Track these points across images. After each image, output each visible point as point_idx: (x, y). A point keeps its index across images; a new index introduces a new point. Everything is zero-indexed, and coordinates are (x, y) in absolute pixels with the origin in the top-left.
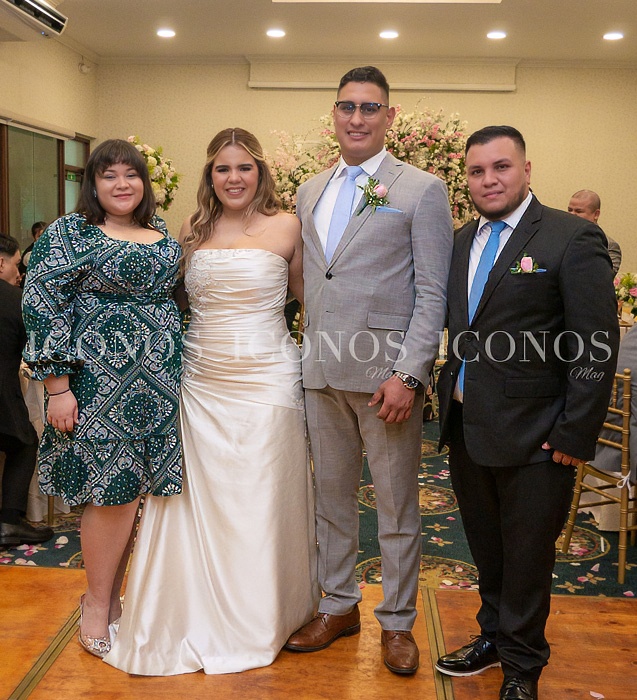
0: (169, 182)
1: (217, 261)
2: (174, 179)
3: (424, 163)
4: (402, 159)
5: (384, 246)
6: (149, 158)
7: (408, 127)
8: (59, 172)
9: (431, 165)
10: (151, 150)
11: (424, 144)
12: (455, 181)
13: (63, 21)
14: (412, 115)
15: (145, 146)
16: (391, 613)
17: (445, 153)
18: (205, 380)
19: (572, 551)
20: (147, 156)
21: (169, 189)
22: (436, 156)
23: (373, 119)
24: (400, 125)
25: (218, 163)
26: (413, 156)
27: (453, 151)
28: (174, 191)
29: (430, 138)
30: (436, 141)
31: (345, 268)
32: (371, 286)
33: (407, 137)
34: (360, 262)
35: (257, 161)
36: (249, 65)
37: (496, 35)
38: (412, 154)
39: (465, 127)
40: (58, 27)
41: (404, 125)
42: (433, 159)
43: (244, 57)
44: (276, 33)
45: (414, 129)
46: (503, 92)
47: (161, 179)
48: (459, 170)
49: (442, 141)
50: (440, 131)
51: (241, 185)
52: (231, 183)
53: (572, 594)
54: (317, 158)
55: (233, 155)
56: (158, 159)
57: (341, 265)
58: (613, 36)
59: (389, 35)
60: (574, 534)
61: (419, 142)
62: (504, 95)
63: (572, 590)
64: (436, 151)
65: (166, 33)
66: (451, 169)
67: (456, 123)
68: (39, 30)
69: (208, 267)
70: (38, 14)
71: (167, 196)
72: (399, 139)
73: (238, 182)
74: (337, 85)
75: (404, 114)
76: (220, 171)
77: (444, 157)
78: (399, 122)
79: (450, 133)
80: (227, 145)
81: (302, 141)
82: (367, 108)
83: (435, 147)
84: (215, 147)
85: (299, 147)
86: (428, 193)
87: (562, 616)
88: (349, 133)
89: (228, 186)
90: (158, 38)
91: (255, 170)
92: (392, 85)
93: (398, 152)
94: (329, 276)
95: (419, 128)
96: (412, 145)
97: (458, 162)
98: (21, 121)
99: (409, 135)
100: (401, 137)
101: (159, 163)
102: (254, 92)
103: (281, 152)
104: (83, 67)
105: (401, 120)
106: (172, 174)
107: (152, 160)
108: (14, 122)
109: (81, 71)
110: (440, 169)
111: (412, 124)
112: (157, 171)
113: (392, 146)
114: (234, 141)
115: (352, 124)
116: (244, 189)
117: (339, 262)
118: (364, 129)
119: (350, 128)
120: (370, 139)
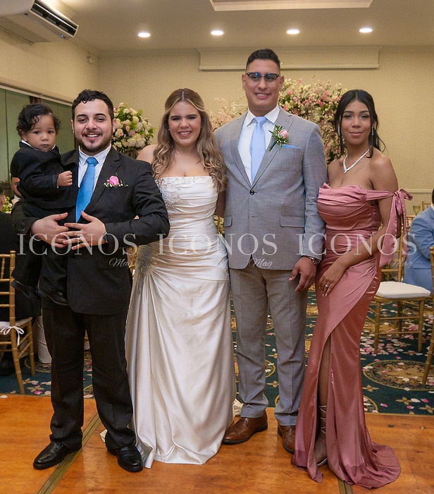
0: (147, 133)
1: (183, 186)
2: (150, 131)
3: (317, 118)
4: (303, 115)
6: (134, 117)
7: (307, 94)
9: (323, 119)
10: (135, 112)
11: (318, 105)
13: (76, 27)
14: (309, 86)
15: (131, 109)
16: (287, 414)
17: (332, 111)
18: (170, 267)
19: (428, 382)
20: (132, 116)
21: (147, 138)
22: (327, 113)
24: (302, 92)
25: (172, 114)
26: (311, 113)
28: (151, 139)
29: (322, 101)
30: (326, 102)
31: (263, 187)
32: (281, 199)
33: (306, 100)
34: (274, 182)
35: (199, 112)
36: (199, 55)
37: (366, 30)
38: (310, 111)
40: (72, 31)
41: (304, 92)
42: (324, 115)
43: (196, 49)
44: (217, 33)
45: (311, 95)
46: (371, 69)
47: (142, 131)
49: (330, 103)
50: (328, 96)
51: (189, 129)
52: (182, 128)
53: (431, 414)
55: (183, 108)
56: (139, 118)
57: (261, 185)
59: (293, 32)
60: (430, 370)
61: (315, 103)
62: (370, 71)
63: (431, 411)
64: (326, 110)
65: (144, 35)
67: (339, 90)
68: (59, 33)
69: (177, 190)
70: (58, 23)
71: (145, 142)
72: (301, 102)
73: (187, 127)
75: (304, 85)
76: (174, 120)
77: (331, 113)
78: (300, 91)
79: (335, 97)
80: (178, 101)
81: (236, 105)
82: (269, 77)
83: (325, 107)
84: (170, 102)
85: (234, 109)
87: (425, 430)
88: (256, 94)
89: (180, 130)
90: (138, 37)
91: (198, 118)
93: (300, 110)
94: (252, 192)
95: (314, 94)
96: (310, 106)
98: (49, 95)
99: (307, 99)
100: (302, 101)
101: (140, 121)
102: (204, 73)
103: (222, 113)
104: (90, 59)
105: (302, 89)
106: (149, 128)
107: (135, 118)
108: (44, 96)
109: (89, 61)
110: (328, 121)
111: (310, 92)
112: (139, 126)
113: (296, 107)
114: (183, 98)
115: (259, 88)
116: (191, 132)
117: (259, 183)
118: (267, 92)
119: (257, 91)
120: (270, 98)
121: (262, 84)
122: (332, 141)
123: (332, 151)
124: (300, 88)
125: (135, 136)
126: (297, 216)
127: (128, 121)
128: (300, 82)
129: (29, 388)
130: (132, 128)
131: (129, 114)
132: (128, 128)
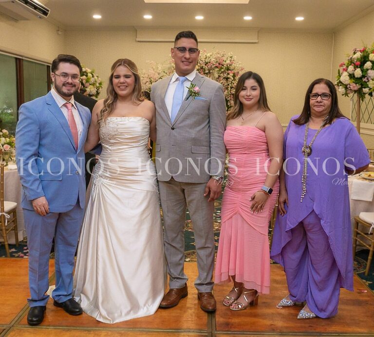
0: (98, 85)
1: (121, 123)
2: (100, 84)
3: (216, 75)
4: (206, 74)
5: (198, 115)
7: (209, 59)
8: (48, 80)
9: (220, 76)
10: (89, 71)
11: (217, 67)
12: (231, 84)
13: (48, 11)
14: (211, 54)
15: (87, 69)
16: (203, 284)
17: (226, 71)
18: (114, 180)
20: (87, 73)
21: (98, 88)
22: (222, 72)
23: (194, 55)
24: (206, 58)
25: (115, 74)
26: (212, 72)
27: (230, 70)
28: (100, 89)
29: (219, 64)
30: (222, 65)
31: (180, 125)
32: (193, 134)
34: (188, 122)
35: (134, 74)
36: (136, 31)
37: (248, 18)
38: (211, 71)
39: (235, 59)
40: (45, 13)
42: (221, 74)
43: (134, 27)
44: (148, 17)
45: (212, 60)
47: (94, 84)
48: (232, 79)
49: (224, 65)
50: (224, 61)
51: (126, 84)
52: (121, 83)
54: (168, 73)
55: (122, 70)
56: (92, 75)
57: (179, 124)
58: (300, 19)
59: (199, 18)
61: (214, 66)
62: (253, 44)
64: (222, 70)
65: (97, 17)
66: (229, 78)
67: (231, 57)
68: (37, 15)
69: (116, 126)
70: (36, 8)
71: (97, 92)
72: (205, 65)
73: (124, 83)
74: (174, 40)
75: (207, 53)
76: (116, 78)
77: (226, 73)
78: (205, 57)
79: (228, 62)
80: (119, 65)
81: (161, 66)
82: (192, 50)
83: (222, 68)
85: (160, 68)
86: (217, 91)
88: (183, 62)
89: (119, 85)
91: (133, 78)
92: (198, 40)
93: (205, 70)
94: (173, 129)
95: (214, 60)
96: (211, 67)
97: (232, 75)
98: (29, 57)
99: (210, 63)
100: (206, 64)
101: (93, 76)
102: (139, 43)
103: (151, 71)
104: (59, 32)
105: (206, 56)
106: (99, 82)
107: (90, 75)
108: (26, 57)
109: (58, 34)
110: (224, 78)
111: (211, 58)
112: (92, 80)
113: (202, 68)
114: (123, 64)
115: (185, 58)
116: (127, 86)
117: (178, 122)
118: (190, 61)
119: (183, 59)
120: (192, 64)
121: (187, 55)
122: (227, 91)
123: (227, 98)
124: (204, 55)
125: (90, 87)
126: (204, 146)
127: (84, 77)
128: (205, 51)
129: (14, 254)
130: (87, 81)
131: (85, 72)
132: (84, 82)
